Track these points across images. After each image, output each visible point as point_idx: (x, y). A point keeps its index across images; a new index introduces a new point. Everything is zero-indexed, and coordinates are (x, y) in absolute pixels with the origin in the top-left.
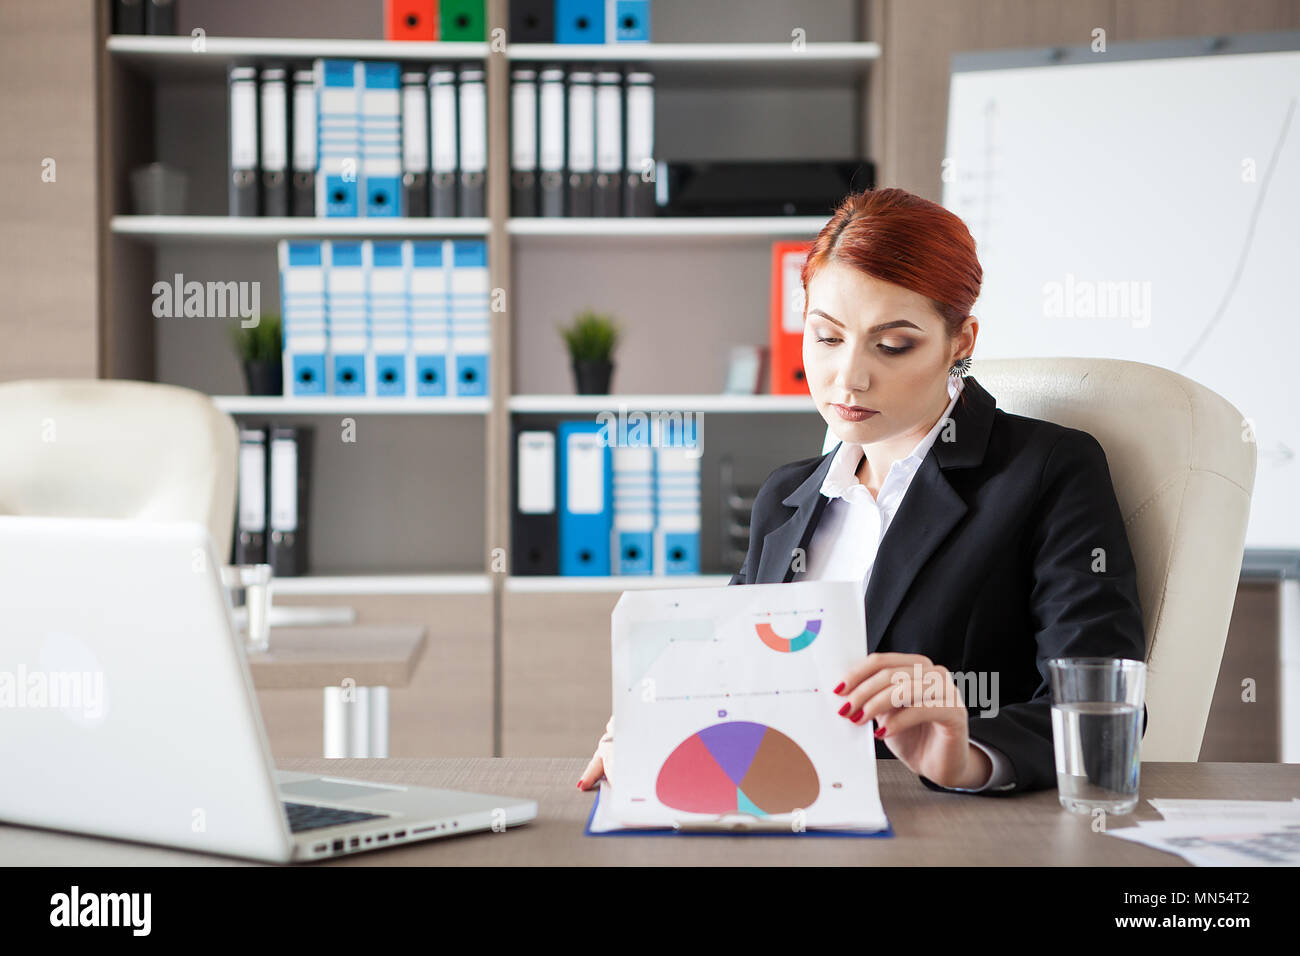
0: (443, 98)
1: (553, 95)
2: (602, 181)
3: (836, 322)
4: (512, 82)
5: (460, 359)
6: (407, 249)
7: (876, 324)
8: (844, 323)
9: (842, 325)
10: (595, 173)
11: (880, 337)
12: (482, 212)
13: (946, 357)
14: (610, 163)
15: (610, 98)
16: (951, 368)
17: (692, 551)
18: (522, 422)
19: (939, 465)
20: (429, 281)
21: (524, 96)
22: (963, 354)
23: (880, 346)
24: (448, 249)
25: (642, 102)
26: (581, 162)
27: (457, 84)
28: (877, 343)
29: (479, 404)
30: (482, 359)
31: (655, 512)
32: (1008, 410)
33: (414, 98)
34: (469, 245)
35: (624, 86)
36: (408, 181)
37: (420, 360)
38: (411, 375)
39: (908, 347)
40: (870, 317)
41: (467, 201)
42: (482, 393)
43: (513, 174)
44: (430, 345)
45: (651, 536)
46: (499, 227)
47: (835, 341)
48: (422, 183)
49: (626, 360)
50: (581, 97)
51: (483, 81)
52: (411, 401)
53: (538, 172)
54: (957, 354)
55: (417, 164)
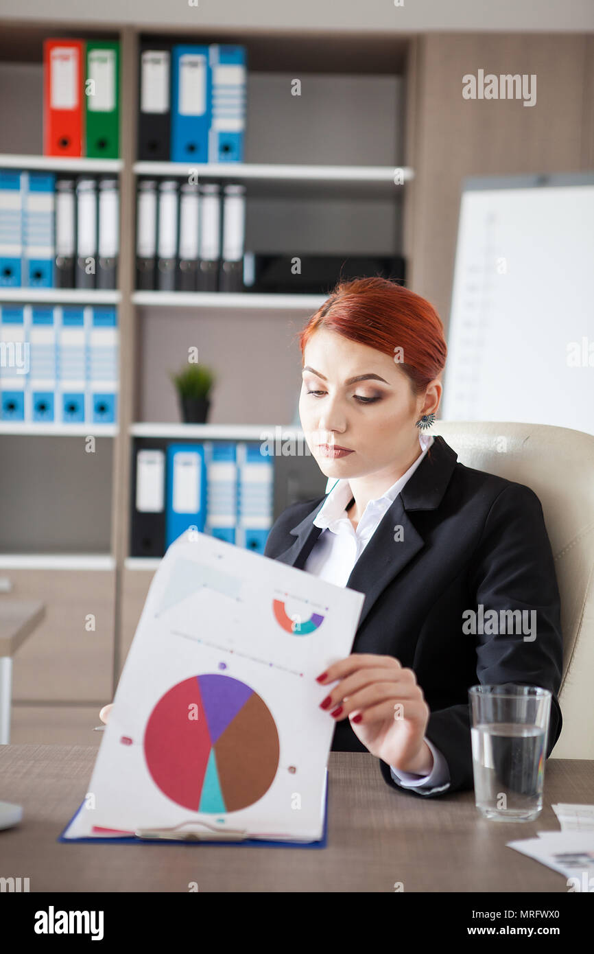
0: (87, 201)
1: (169, 201)
2: (203, 267)
3: (320, 376)
4: (138, 192)
5: (96, 396)
6: (58, 314)
7: (351, 376)
8: (327, 377)
9: (325, 378)
10: (198, 261)
11: (354, 389)
12: (114, 286)
13: (412, 410)
14: (210, 253)
15: (211, 205)
16: (418, 422)
17: (264, 542)
18: (141, 444)
19: (404, 508)
20: (73, 337)
21: (147, 201)
22: (429, 411)
23: (355, 396)
24: (88, 315)
25: (235, 208)
26: (189, 252)
27: (98, 191)
28: (353, 395)
29: (109, 429)
30: (112, 397)
31: (238, 513)
32: (467, 464)
33: (66, 201)
34: (104, 312)
35: (222, 196)
36: (58, 263)
37: (66, 396)
38: (58, 407)
39: (377, 398)
40: (347, 370)
41: (104, 278)
42: (111, 420)
43: (138, 261)
44: (73, 385)
45: (234, 531)
46: (127, 298)
47: (321, 393)
48: (69, 264)
49: (220, 399)
50: (190, 203)
51: (117, 188)
52: (58, 426)
53: (156, 258)
54: (423, 411)
55: (66, 249)
